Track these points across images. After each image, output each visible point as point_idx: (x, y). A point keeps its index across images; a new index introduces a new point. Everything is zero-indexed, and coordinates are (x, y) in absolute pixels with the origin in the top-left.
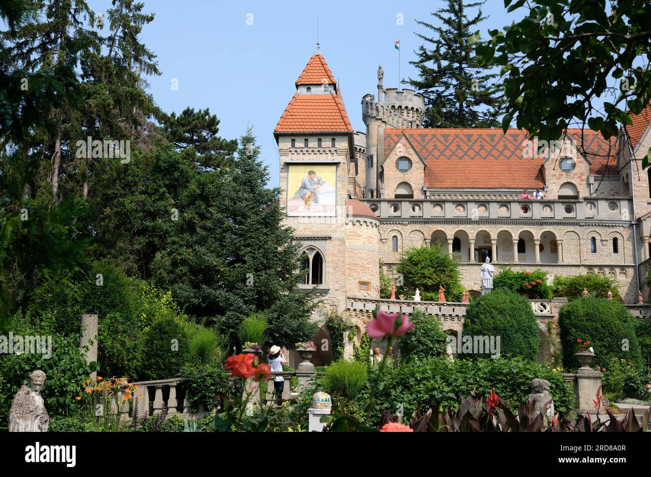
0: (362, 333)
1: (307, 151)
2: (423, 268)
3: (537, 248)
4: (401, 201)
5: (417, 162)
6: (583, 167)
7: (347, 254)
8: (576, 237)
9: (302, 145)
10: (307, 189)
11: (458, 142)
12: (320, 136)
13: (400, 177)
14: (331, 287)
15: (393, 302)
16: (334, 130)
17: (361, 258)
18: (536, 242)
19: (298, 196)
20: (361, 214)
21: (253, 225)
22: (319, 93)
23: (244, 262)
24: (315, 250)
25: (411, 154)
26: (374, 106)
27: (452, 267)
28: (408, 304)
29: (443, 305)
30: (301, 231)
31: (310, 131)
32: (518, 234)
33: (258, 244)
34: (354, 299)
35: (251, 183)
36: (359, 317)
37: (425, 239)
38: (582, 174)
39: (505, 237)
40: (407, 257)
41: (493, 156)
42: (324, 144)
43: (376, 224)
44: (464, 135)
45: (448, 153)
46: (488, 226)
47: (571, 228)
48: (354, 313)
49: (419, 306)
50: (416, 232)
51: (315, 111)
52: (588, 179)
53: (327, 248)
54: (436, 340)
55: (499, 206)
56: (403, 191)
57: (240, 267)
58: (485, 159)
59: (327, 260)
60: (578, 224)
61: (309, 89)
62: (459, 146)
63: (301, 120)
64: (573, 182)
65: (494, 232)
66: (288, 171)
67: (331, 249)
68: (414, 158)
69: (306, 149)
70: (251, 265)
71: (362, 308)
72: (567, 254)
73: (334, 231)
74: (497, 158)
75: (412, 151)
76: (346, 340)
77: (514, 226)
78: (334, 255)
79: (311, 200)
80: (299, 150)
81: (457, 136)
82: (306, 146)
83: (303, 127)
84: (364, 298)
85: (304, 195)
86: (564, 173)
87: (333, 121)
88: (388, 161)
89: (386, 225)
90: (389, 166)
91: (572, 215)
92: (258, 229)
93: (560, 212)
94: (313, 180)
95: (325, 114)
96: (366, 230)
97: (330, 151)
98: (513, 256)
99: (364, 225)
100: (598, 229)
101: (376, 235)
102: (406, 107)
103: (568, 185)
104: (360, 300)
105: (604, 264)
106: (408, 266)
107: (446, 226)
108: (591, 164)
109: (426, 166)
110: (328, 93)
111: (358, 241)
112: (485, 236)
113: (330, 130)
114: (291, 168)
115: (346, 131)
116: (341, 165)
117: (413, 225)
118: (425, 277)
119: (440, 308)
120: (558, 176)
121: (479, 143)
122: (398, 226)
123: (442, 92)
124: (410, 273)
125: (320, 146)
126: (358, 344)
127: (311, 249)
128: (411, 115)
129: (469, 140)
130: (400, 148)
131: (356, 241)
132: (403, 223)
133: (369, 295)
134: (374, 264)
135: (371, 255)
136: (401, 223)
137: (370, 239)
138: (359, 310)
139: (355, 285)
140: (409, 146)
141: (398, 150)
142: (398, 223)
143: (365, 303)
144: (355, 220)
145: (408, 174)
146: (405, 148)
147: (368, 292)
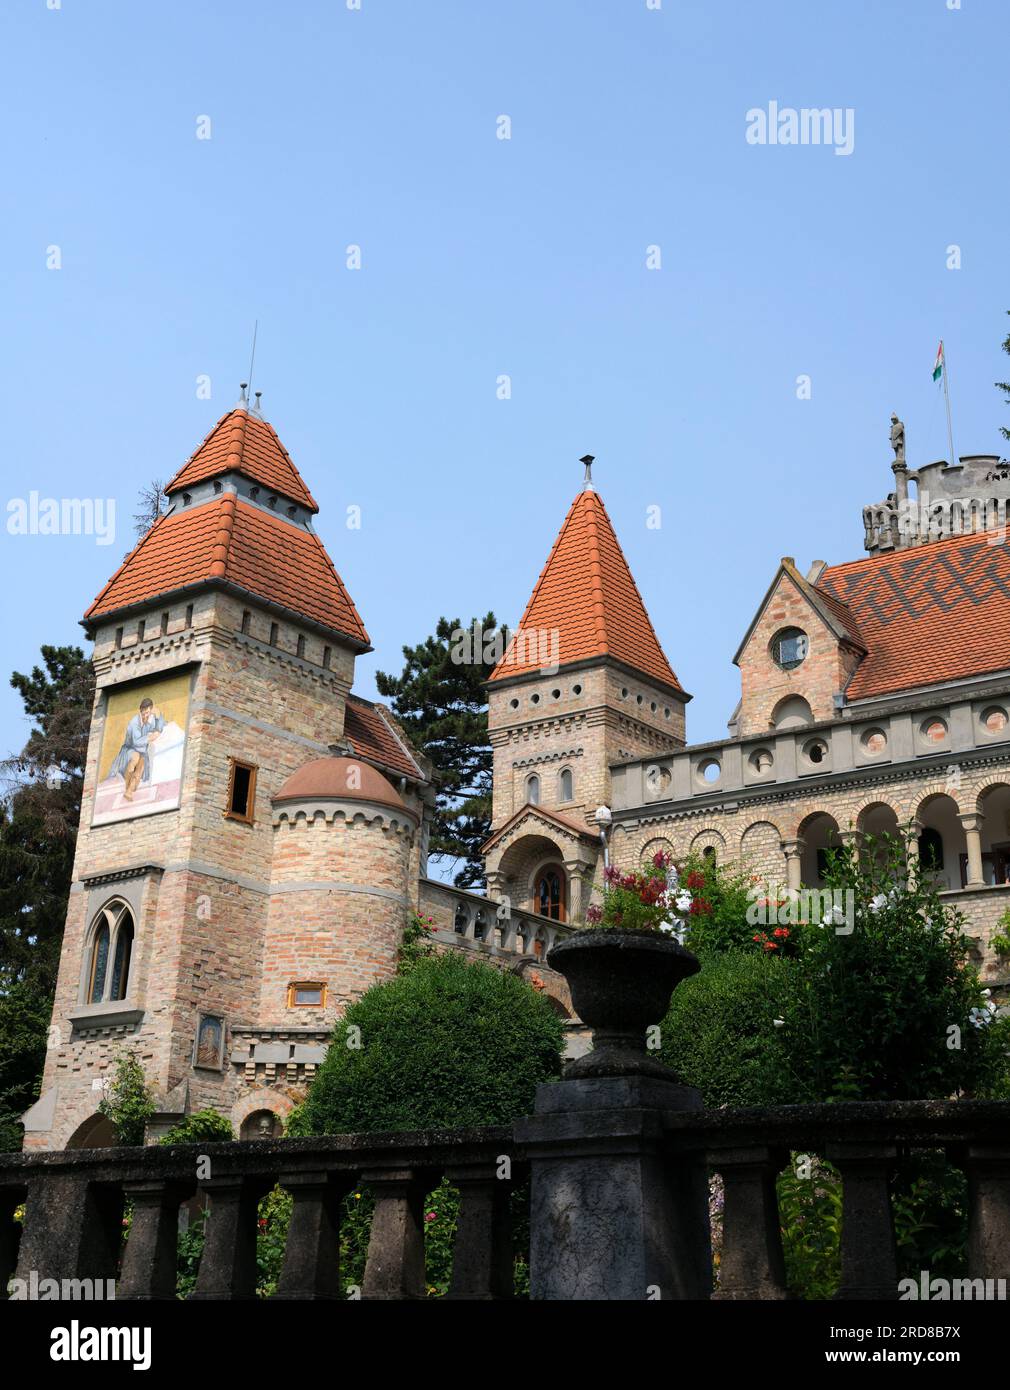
1: (143, 651)
5: (819, 636)
9: (134, 638)
10: (134, 748)
12: (161, 607)
13: (780, 684)
14: (146, 1005)
16: (187, 583)
17: (301, 917)
19: (117, 768)
22: (203, 502)
24: (122, 906)
25: (805, 618)
34: (258, 1035)
36: (279, 1087)
42: (171, 625)
43: (360, 816)
45: (953, 594)
48: (261, 1076)
50: (760, 829)
51: (175, 547)
61: (188, 497)
66: (105, 711)
68: (813, 625)
69: (141, 646)
71: (285, 1059)
73: (171, 849)
75: (806, 609)
79: (138, 775)
80: (128, 653)
82: (141, 638)
83: (137, 592)
84: (294, 1029)
85: (127, 764)
88: (750, 647)
89: (685, 822)
90: (754, 659)
94: (146, 723)
95: (188, 550)
96: (324, 837)
97: (182, 638)
99: (319, 821)
101: (367, 845)
104: (279, 1035)
107: (835, 796)
109: (841, 641)
111: (299, 868)
114: (112, 701)
116: (201, 668)
117: (750, 811)
122: (716, 817)
125: (164, 632)
127: (115, 906)
130: (777, 606)
131: (293, 869)
132: (726, 806)
133: (320, 1019)
134: (351, 928)
135: (335, 903)
136: (719, 807)
137: (336, 857)
138: (274, 1066)
139: (281, 993)
140: (799, 596)
141: (773, 612)
142: (711, 809)
143: (293, 1043)
144: (291, 811)
145: (797, 673)
146: (787, 604)
147: (316, 1010)
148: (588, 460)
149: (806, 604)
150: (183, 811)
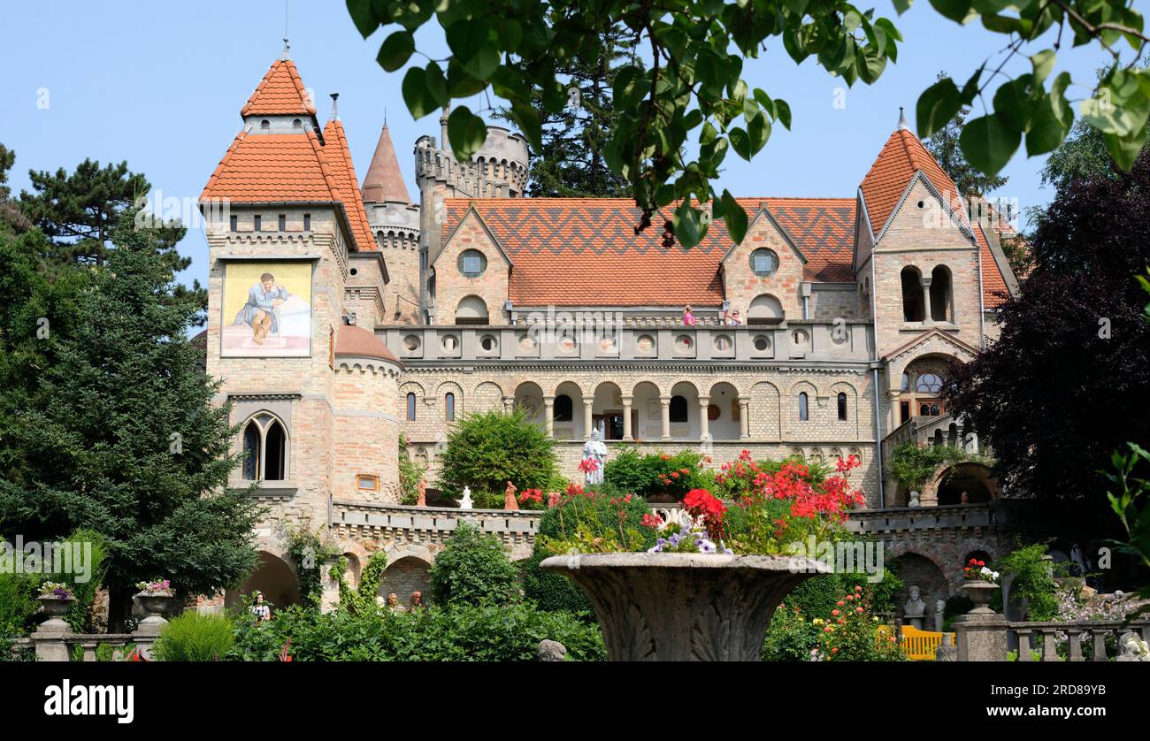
0: (362, 567)
1: (259, 237)
2: (487, 449)
3: (705, 412)
4: (461, 330)
5: (495, 259)
6: (791, 267)
7: (336, 426)
8: (773, 392)
9: (250, 226)
10: (259, 307)
11: (575, 222)
12: (282, 209)
13: (465, 286)
14: (299, 485)
15: (421, 511)
16: (308, 199)
17: (361, 433)
18: (702, 402)
19: (242, 319)
20: (362, 352)
21: (135, 371)
22: (282, 131)
23: (113, 440)
24: (271, 417)
25: (485, 245)
26: (432, 158)
27: (541, 448)
28: (449, 515)
29: (512, 514)
30: (245, 384)
31: (264, 200)
32: (670, 388)
33: (143, 407)
34: (347, 506)
35: (136, 296)
36: (357, 539)
37: (504, 399)
38: (790, 280)
39: (647, 393)
40: (461, 431)
41: (637, 248)
42: (289, 225)
43: (391, 371)
44: (589, 210)
45: (556, 242)
46: (616, 373)
47: (764, 377)
48: (347, 532)
49: (469, 517)
50: (487, 386)
51: (274, 163)
52: (800, 288)
53: (293, 413)
54: (494, 578)
55: (636, 338)
56: (470, 312)
57: (104, 449)
58: (621, 252)
59: (292, 436)
60: (776, 369)
61: (265, 123)
62: (576, 231)
63: (247, 181)
64: (775, 293)
65: (627, 384)
66: (223, 274)
67: (300, 415)
68: (491, 252)
69: (258, 234)
70: (125, 445)
71: (363, 522)
72: (756, 425)
73: (308, 383)
74: (642, 252)
75: (487, 240)
76: (325, 579)
77: (663, 374)
78: (306, 427)
79: (266, 327)
80: (243, 236)
81: (575, 212)
82: (258, 228)
83: (251, 193)
84: (366, 504)
85: (253, 318)
86: (759, 278)
87: (306, 182)
88: (444, 256)
89: (433, 374)
90: (446, 266)
91: (766, 353)
92: (144, 379)
93: (745, 348)
94: (269, 291)
95: (293, 170)
96: (372, 382)
97: (301, 237)
98: (661, 428)
99: (369, 372)
100: (811, 378)
101: (391, 390)
102: (493, 160)
103: (765, 299)
104: (358, 507)
105: (822, 440)
106: (462, 446)
107: (542, 373)
108: (806, 262)
109: (511, 266)
110: (300, 130)
111: (357, 401)
112: (609, 392)
113: (301, 199)
114: (229, 268)
115: (330, 200)
116: (321, 263)
117: (481, 373)
118: (491, 466)
119: (507, 521)
120: (747, 283)
121: (612, 225)
122: (456, 374)
123: (563, 133)
124: (465, 459)
125: (282, 228)
126: (352, 587)
127: (264, 417)
128: (501, 174)
129: (597, 220)
130: (465, 233)
131: (353, 401)
132: (465, 369)
133: (376, 499)
134: (388, 443)
135: (380, 427)
136: (460, 369)
137: (380, 397)
138: (356, 526)
139: (351, 480)
140: (482, 230)
141: (462, 237)
142: (454, 369)
143: (367, 513)
144: (351, 362)
145: (478, 281)
146: (473, 233)
147: (375, 493)
148: (335, 96)
149: (486, 236)
150: (314, 359)
